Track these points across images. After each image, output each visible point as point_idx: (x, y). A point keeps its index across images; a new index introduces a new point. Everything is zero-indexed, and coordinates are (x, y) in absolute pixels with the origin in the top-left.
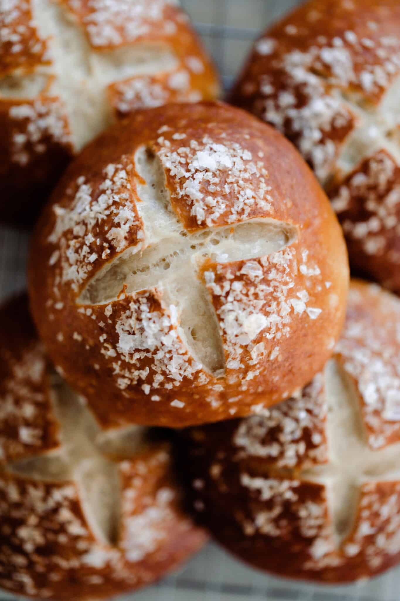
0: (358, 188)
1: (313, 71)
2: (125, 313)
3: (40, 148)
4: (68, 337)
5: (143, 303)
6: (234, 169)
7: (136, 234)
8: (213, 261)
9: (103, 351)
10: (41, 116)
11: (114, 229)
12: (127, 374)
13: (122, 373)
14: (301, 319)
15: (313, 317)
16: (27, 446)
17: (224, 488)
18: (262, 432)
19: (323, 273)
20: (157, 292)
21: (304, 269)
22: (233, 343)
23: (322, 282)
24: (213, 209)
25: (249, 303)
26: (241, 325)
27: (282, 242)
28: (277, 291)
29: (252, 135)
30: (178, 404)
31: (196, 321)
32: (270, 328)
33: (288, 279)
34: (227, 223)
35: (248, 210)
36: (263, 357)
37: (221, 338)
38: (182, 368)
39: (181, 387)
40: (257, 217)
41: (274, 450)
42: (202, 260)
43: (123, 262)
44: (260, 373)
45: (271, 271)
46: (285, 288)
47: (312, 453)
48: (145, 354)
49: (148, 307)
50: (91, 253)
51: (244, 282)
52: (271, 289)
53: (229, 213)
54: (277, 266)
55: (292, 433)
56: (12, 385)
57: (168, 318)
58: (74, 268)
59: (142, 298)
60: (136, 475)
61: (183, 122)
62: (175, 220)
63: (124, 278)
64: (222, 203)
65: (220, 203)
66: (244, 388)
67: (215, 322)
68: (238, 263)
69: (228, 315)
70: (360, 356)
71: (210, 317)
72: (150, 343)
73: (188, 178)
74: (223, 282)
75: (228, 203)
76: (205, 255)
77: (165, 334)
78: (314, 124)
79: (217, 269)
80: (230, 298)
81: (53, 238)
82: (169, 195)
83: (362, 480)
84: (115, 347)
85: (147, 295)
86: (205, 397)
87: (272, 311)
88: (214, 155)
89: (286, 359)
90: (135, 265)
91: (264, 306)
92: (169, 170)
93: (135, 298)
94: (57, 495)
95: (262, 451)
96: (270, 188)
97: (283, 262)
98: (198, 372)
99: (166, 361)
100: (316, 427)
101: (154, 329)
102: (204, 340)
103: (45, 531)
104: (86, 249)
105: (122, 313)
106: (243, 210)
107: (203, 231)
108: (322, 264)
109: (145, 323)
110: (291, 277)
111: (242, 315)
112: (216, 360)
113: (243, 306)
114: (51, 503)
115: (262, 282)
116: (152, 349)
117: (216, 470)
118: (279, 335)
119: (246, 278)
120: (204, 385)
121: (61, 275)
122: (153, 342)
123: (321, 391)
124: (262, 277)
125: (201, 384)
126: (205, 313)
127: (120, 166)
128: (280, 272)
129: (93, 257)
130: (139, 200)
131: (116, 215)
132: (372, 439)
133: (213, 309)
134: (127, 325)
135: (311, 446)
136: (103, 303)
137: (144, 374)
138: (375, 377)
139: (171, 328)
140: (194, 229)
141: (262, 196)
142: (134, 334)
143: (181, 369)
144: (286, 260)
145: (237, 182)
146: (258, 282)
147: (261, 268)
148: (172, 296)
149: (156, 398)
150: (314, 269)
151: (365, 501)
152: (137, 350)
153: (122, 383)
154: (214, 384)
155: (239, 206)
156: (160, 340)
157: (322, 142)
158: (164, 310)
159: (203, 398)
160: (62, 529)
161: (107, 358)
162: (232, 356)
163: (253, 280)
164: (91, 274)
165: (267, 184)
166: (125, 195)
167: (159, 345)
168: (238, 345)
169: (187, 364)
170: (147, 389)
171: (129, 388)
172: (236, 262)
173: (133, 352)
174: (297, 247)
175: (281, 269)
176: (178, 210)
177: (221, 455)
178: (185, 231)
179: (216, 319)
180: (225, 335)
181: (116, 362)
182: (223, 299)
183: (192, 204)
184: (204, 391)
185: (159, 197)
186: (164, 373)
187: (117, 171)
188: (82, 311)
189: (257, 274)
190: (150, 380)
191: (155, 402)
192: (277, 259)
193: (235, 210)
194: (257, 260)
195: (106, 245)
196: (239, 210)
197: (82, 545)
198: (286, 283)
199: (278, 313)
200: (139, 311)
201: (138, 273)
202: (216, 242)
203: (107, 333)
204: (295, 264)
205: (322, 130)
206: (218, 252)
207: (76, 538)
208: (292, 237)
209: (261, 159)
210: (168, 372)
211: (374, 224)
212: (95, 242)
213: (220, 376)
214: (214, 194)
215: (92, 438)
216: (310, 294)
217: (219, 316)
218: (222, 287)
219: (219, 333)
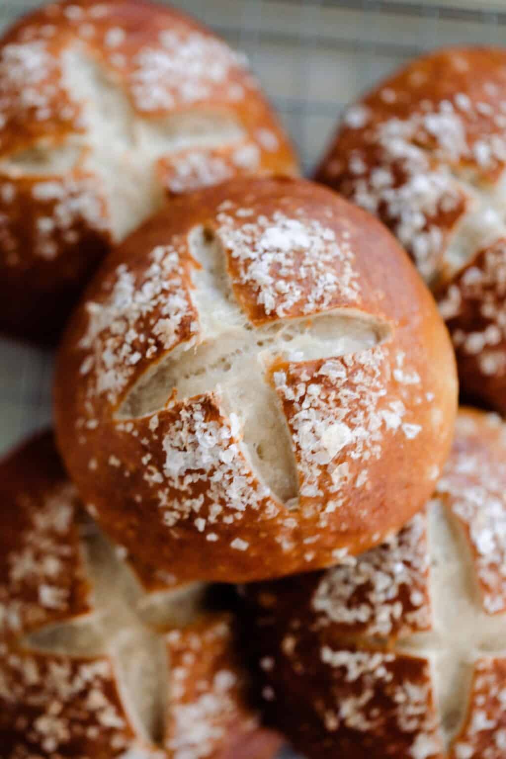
0: (472, 287)
1: (415, 142)
2: (174, 424)
3: (71, 237)
4: (104, 463)
5: (197, 411)
6: (312, 251)
7: (189, 326)
8: (284, 361)
9: (146, 477)
10: (73, 195)
11: (161, 321)
12: (176, 505)
13: (170, 505)
14: (396, 436)
15: (410, 435)
16: (49, 610)
17: (299, 668)
18: (347, 591)
19: (423, 382)
20: (214, 397)
21: (399, 375)
22: (309, 463)
23: (422, 393)
24: (286, 296)
25: (329, 411)
26: (318, 439)
27: (371, 342)
28: (365, 399)
29: (336, 214)
30: (240, 544)
31: (263, 434)
32: (355, 445)
33: (378, 384)
34: (302, 314)
35: (328, 298)
36: (348, 482)
37: (294, 456)
38: (245, 494)
39: (243, 521)
40: (339, 307)
41: (362, 614)
42: (272, 360)
43: (172, 363)
44: (344, 505)
45: (357, 374)
46: (374, 395)
47: (411, 617)
48: (199, 476)
49: (203, 416)
50: (132, 353)
51: (322, 386)
52: (357, 395)
53: (305, 301)
54: (365, 367)
55: (386, 591)
56: (31, 537)
57: (227, 429)
58: (112, 373)
59: (196, 404)
60: (187, 650)
61: (250, 198)
62: (237, 311)
63: (175, 383)
64: (297, 289)
65: (294, 289)
66: (323, 524)
67: (286, 437)
68: (316, 362)
69: (303, 425)
70: (472, 496)
71: (280, 430)
72: (206, 461)
73: (254, 260)
74: (297, 385)
75: (303, 289)
76: (275, 354)
77: (223, 449)
78: (415, 206)
79: (290, 369)
80: (305, 405)
81: (86, 342)
82: (231, 280)
83: (476, 655)
84: (161, 470)
85: (202, 400)
86: (274, 536)
87: (358, 424)
88: (287, 232)
89: (377, 489)
90: (188, 367)
91: (348, 415)
92: (230, 252)
93: (186, 403)
94: (87, 673)
95: (347, 616)
96: (356, 275)
97: (372, 363)
98: (265, 500)
99: (225, 485)
100: (415, 583)
101: (210, 443)
102: (272, 461)
103: (72, 723)
104: (126, 348)
105: (171, 425)
106: (322, 298)
107: (273, 323)
108: (422, 370)
109: (198, 435)
110: (382, 383)
111: (320, 426)
112: (288, 486)
113: (321, 415)
114: (79, 684)
115: (346, 386)
116: (208, 469)
117: (289, 644)
118: (367, 455)
119: (326, 380)
120: (273, 519)
121: (95, 385)
122: (208, 459)
123: (423, 537)
124: (345, 380)
125: (269, 517)
126: (274, 425)
127: (170, 248)
128: (369, 375)
129: (136, 357)
130: (193, 287)
131: (164, 305)
132: (487, 600)
133: (283, 419)
134: (177, 438)
135: (409, 607)
136: (147, 415)
137: (198, 504)
138: (492, 522)
139: (231, 441)
140: (261, 320)
141: (347, 283)
142: (185, 450)
143: (243, 495)
144: (376, 361)
145: (316, 265)
146: (341, 386)
147: (344, 369)
148: (232, 404)
149: (212, 537)
150: (412, 376)
151: (480, 683)
152: (189, 472)
153: (170, 519)
154: (285, 518)
155: (316, 293)
156: (217, 456)
157: (426, 229)
158: (222, 418)
159: (271, 537)
160: (92, 719)
161: (151, 485)
162: (307, 479)
163: (334, 383)
164: (133, 380)
165: (354, 269)
166: (177, 281)
167: (217, 464)
168: (315, 465)
169: (251, 489)
170: (200, 524)
171: (180, 524)
172: (313, 361)
173: (183, 474)
174: (391, 348)
175: (370, 371)
176: (242, 298)
177: (296, 624)
178: (250, 323)
179: (287, 430)
180: (299, 452)
181: (163, 491)
182: (296, 405)
183: (259, 290)
184: (272, 528)
185: (219, 284)
186: (222, 502)
187: (166, 254)
188: (120, 427)
189: (340, 376)
190: (204, 512)
191: (212, 543)
192: (364, 358)
193: (312, 298)
194: (340, 358)
195: (151, 341)
196: (318, 297)
197: (117, 742)
198: (376, 390)
199: (366, 425)
200: (191, 420)
201: (192, 377)
202: (289, 338)
203: (151, 452)
204: (387, 367)
205: (426, 215)
206: (291, 350)
207: (110, 732)
208: (385, 336)
209: (346, 241)
210: (227, 500)
211: (492, 335)
212: (137, 340)
213: (292, 508)
214: (287, 279)
215: (132, 603)
216: (407, 407)
217: (291, 426)
218: (296, 391)
219: (291, 450)
